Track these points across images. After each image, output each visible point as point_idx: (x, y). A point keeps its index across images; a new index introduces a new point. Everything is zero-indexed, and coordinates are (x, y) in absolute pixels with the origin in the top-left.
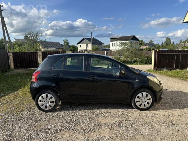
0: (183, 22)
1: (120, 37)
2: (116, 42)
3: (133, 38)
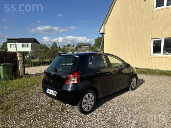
0: (99, 33)
1: (20, 39)
2: (16, 43)
3: (34, 40)
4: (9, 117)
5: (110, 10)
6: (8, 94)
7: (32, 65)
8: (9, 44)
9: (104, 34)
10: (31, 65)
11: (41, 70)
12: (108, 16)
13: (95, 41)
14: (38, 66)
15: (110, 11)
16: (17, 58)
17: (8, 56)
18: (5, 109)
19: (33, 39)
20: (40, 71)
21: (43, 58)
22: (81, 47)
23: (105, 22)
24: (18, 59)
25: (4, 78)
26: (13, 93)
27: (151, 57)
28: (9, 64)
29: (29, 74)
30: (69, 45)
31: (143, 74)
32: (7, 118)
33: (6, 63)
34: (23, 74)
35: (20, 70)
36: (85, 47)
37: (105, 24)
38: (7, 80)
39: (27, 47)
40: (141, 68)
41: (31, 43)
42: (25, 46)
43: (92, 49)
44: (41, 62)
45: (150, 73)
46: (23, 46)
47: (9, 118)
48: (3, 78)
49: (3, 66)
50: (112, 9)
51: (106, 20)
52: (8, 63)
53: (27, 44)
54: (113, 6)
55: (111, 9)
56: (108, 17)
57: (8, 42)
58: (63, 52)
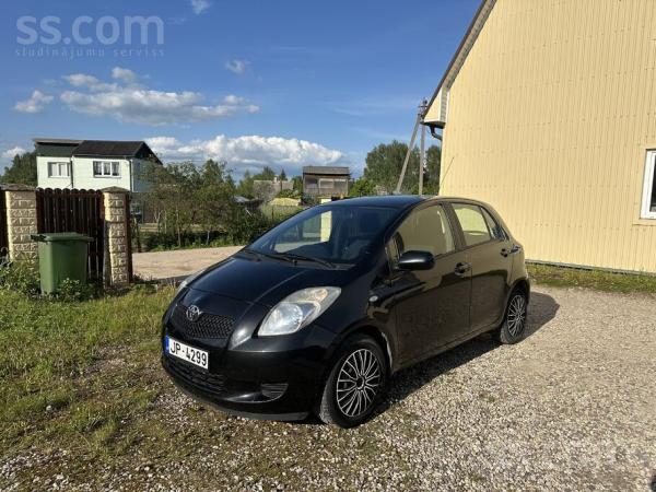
0: (422, 123)
1: (86, 142)
2: (73, 159)
3: (141, 150)
4: (147, 469)
5: (473, 31)
6: (95, 359)
7: (143, 246)
8: (42, 163)
9: (441, 125)
10: (139, 244)
11: (186, 265)
12: (460, 56)
13: (368, 161)
14: (165, 249)
15: (470, 37)
16: (104, 215)
17: (69, 207)
18: (110, 427)
19: (136, 143)
20: (184, 269)
21: (185, 220)
22: (316, 182)
23: (446, 81)
24: (108, 217)
25: (54, 293)
26: (112, 357)
27: (640, 222)
28: (73, 234)
29: (146, 277)
30: (268, 174)
31: (613, 291)
32: (139, 473)
33: (61, 231)
34: (124, 278)
35: (115, 259)
36: (331, 180)
37: (449, 87)
38: (68, 301)
39: (115, 174)
40: (598, 270)
41: (128, 158)
42: (105, 169)
43: (361, 189)
44: (176, 235)
45: (643, 290)
46: (96, 172)
47: (146, 473)
48: (52, 293)
49: (54, 241)
50: (481, 27)
51: (451, 73)
52: (70, 230)
53: (115, 165)
54: (486, 17)
55: (476, 27)
56: (463, 60)
57: (42, 155)
58: (250, 197)
